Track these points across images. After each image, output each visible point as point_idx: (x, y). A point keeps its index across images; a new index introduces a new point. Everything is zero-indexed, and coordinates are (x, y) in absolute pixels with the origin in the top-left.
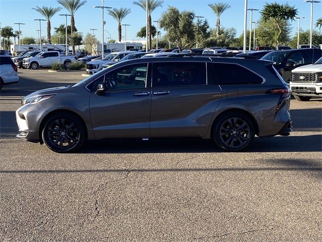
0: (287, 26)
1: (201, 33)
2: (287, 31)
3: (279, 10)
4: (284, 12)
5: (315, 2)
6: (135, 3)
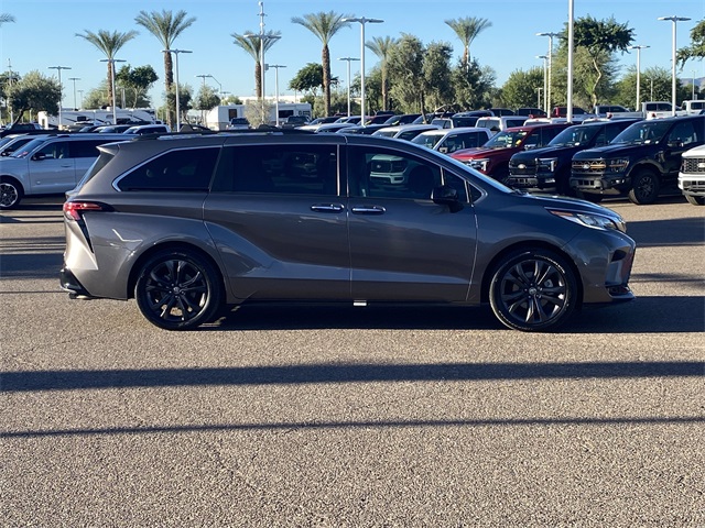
0: (611, 64)
1: (467, 86)
2: (609, 74)
3: (597, 32)
4: (606, 35)
5: (681, 19)
6: (296, 21)
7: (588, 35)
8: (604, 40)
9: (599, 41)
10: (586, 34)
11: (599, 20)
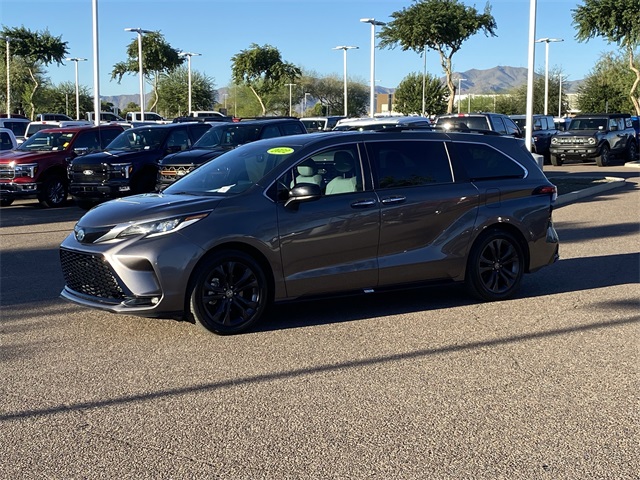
3: (33, 43)
4: (41, 46)
7: (24, 45)
8: (40, 51)
9: (36, 52)
10: (21, 43)
11: (33, 32)
